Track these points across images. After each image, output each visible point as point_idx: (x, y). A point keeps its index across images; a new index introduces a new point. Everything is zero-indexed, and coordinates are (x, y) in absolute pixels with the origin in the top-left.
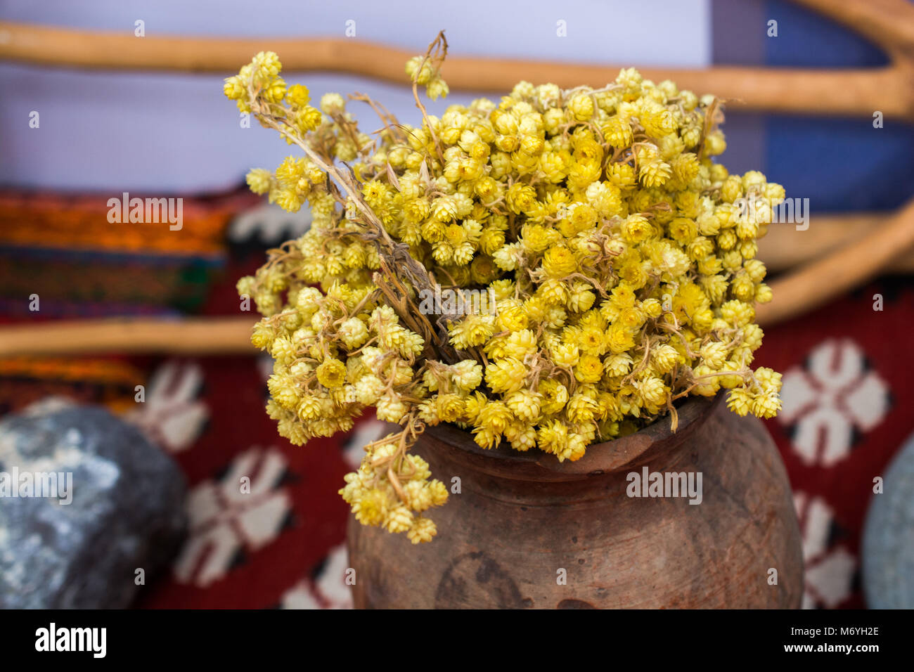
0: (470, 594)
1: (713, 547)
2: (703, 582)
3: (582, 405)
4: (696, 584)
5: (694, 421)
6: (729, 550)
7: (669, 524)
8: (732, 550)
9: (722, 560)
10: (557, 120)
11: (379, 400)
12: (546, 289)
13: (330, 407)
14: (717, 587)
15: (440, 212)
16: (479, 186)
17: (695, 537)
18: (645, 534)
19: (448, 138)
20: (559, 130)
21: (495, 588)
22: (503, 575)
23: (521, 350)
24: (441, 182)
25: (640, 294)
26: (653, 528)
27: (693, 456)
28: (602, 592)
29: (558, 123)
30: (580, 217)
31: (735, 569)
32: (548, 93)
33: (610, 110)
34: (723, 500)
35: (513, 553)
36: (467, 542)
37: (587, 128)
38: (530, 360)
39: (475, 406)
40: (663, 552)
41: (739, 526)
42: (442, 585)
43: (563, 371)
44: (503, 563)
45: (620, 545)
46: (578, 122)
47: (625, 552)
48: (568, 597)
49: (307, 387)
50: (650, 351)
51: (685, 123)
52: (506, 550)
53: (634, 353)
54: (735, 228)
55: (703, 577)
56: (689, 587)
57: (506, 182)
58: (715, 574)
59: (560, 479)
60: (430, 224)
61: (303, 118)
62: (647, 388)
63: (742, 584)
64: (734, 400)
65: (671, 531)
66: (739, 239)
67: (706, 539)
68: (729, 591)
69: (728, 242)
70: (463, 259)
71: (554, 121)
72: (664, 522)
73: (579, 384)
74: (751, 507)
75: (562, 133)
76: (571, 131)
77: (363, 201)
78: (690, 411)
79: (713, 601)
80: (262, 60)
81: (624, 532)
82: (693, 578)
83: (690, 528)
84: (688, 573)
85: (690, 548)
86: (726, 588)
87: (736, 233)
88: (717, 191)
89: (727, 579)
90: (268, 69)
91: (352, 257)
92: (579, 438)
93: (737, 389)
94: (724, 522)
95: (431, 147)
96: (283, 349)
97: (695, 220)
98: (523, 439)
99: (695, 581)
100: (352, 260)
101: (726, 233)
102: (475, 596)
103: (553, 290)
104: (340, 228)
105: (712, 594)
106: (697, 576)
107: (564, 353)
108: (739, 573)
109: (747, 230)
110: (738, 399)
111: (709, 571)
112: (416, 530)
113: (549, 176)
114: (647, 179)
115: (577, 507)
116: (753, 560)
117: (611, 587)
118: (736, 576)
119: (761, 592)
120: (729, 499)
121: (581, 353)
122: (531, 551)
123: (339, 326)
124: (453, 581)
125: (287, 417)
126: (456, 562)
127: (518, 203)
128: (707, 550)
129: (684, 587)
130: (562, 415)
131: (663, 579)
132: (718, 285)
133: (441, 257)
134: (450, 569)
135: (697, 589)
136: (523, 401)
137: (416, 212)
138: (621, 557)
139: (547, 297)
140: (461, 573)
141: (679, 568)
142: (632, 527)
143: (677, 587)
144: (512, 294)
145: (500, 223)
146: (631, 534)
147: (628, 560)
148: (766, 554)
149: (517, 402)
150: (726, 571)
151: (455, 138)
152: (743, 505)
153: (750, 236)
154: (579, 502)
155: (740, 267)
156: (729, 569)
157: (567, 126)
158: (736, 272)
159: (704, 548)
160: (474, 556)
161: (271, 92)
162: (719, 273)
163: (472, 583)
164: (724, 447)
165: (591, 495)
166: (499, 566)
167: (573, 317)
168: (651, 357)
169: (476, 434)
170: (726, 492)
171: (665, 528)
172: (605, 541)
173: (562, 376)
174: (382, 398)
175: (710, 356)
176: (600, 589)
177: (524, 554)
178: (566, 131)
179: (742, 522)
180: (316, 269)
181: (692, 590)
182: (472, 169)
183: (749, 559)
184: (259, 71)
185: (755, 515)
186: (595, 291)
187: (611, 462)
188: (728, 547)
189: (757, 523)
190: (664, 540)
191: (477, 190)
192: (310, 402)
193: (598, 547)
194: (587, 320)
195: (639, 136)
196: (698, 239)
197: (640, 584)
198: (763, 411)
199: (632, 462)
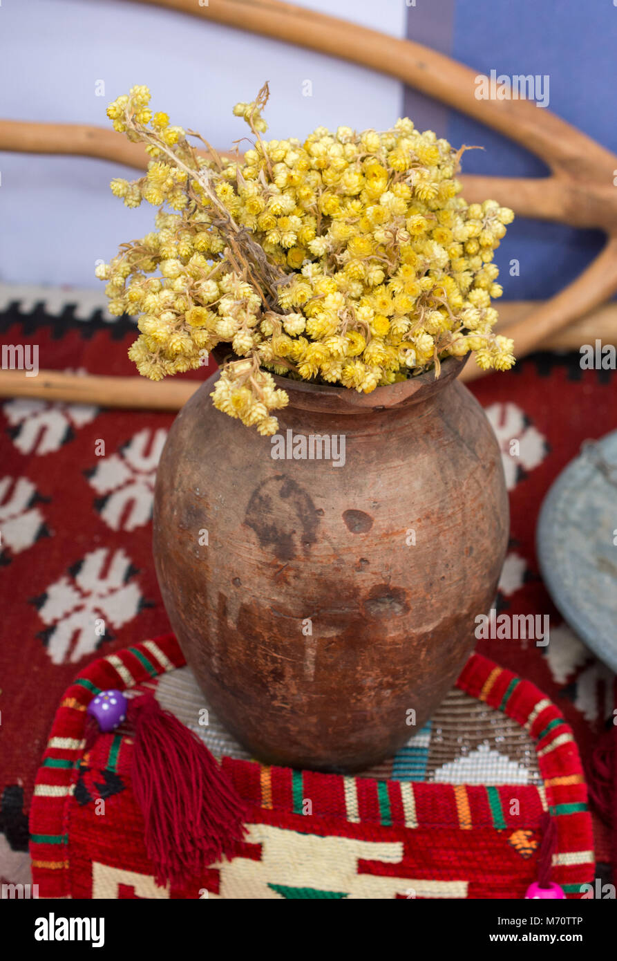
0: (274, 507)
1: (454, 478)
2: (447, 503)
3: (376, 351)
4: (443, 504)
5: (450, 374)
6: (466, 482)
7: (423, 458)
8: (467, 483)
9: (461, 488)
10: (352, 151)
11: (236, 333)
12: (352, 266)
13: (190, 345)
14: (457, 509)
15: (275, 206)
16: (302, 191)
17: (442, 470)
18: (408, 464)
19: (276, 157)
20: (353, 159)
21: (295, 502)
22: (300, 492)
23: (335, 307)
24: (273, 187)
25: (419, 274)
26: (413, 459)
27: (440, 410)
28: (376, 505)
29: (353, 154)
30: (378, 214)
31: (469, 497)
32: (345, 133)
33: (390, 147)
34: (461, 446)
35: (310, 475)
36: (273, 468)
37: (375, 158)
38: (341, 313)
39: (300, 346)
40: (420, 478)
41: (472, 466)
42: (251, 502)
43: (363, 325)
44: (301, 483)
45: (390, 470)
46: (369, 154)
47: (392, 476)
48: (351, 508)
49: (174, 329)
50: (424, 315)
51: (443, 161)
52: (303, 473)
53: (412, 317)
54: (478, 238)
55: (448, 500)
56: (438, 506)
57: (317, 191)
58: (455, 498)
59: (352, 412)
60: (266, 215)
61: (166, 136)
62: (423, 341)
63: (473, 510)
64: (480, 357)
65: (426, 464)
66: (481, 247)
67: (450, 472)
68: (465, 513)
69: (474, 248)
70: (289, 242)
71: (350, 152)
72: (420, 455)
73: (372, 336)
74: (479, 454)
75: (356, 161)
76: (363, 160)
77: (216, 197)
78: (447, 365)
79: (453, 518)
80: (138, 90)
81: (392, 461)
82: (440, 499)
83: (439, 463)
84: (437, 495)
85: (439, 476)
86: (463, 511)
87: (479, 242)
88: (465, 213)
89: (463, 504)
90: (142, 97)
91: (201, 241)
92: (372, 376)
93: (483, 350)
94: (462, 462)
95: (263, 163)
96: (155, 302)
97: (451, 229)
98: (334, 372)
99: (441, 501)
100: (201, 244)
101: (472, 241)
102: (279, 509)
103: (356, 267)
104: (191, 220)
105: (453, 513)
106: (444, 498)
107: (364, 313)
108: (472, 500)
109: (488, 239)
110: (484, 356)
111: (451, 496)
112: (265, 425)
113: (350, 189)
114: (422, 193)
115: (360, 440)
116: (481, 493)
117: (382, 501)
118: (470, 503)
119: (485, 519)
120: (464, 446)
121: (375, 313)
122: (323, 473)
123: (199, 285)
124: (261, 498)
125: (147, 360)
126: (263, 483)
127: (329, 206)
128: (450, 479)
129: (434, 505)
130: (361, 357)
131: (420, 498)
132: (466, 279)
133: (273, 240)
134: (259, 489)
135: (443, 508)
136: (337, 342)
137: (257, 206)
138: (390, 479)
139: (352, 271)
140: (267, 492)
141: (431, 491)
142: (398, 457)
143: (429, 505)
144: (322, 273)
145: (312, 223)
146: (397, 462)
147: (395, 482)
148: (489, 491)
149: (333, 343)
150: (463, 497)
151: (282, 156)
152: (473, 451)
153: (490, 243)
154: (361, 436)
155: (480, 268)
156: (465, 496)
157: (360, 156)
158: (477, 271)
159: (449, 478)
160: (278, 478)
161: (142, 116)
162: (467, 270)
163: (276, 500)
164: (460, 410)
165: (370, 431)
166: (298, 485)
167: (368, 288)
168: (425, 320)
169: (299, 368)
170: (463, 441)
171: (421, 461)
172: (379, 466)
173: (361, 328)
174: (239, 332)
175: (468, 318)
176: (375, 502)
177: (319, 475)
178: (359, 159)
179: (473, 465)
180: (171, 251)
181: (439, 508)
182: (298, 177)
183: (478, 492)
184: (135, 99)
185: (482, 461)
186: (385, 271)
187: (390, 400)
188: (465, 479)
189: (484, 467)
190: (421, 469)
191: (300, 193)
192: (179, 338)
193: (374, 471)
194: (379, 291)
195: (415, 164)
196: (454, 243)
197: (403, 501)
198: (502, 363)
199: (405, 401)
